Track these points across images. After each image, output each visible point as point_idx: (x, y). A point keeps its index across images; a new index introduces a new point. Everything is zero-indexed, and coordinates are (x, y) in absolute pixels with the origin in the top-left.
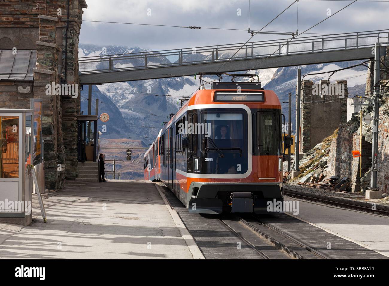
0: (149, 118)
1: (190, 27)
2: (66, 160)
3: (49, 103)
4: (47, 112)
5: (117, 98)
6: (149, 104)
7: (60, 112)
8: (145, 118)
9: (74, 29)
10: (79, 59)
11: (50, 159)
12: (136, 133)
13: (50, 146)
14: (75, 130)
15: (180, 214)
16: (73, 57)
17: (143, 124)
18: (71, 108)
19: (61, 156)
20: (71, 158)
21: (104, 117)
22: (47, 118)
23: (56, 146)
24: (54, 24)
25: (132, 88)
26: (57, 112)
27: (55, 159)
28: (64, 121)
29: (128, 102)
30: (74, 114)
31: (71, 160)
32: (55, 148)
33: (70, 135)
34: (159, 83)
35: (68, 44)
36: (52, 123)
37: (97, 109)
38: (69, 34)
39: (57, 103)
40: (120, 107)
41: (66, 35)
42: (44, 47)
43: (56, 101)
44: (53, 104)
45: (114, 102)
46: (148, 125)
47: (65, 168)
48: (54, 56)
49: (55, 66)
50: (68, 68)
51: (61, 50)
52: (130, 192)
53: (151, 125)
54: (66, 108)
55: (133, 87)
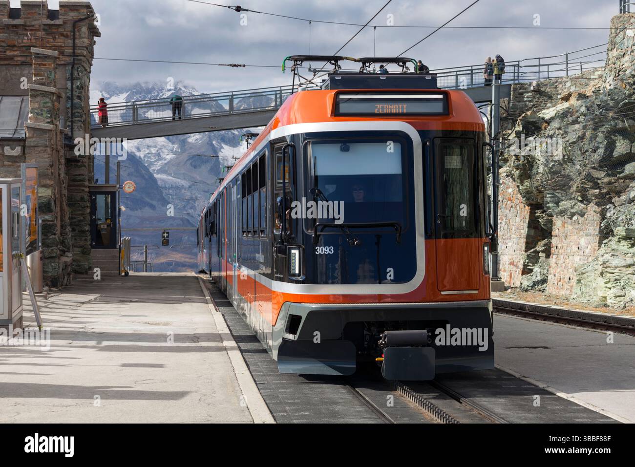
0: (196, 187)
1: (231, 65)
2: (74, 246)
3: (47, 169)
4: (44, 181)
5: (151, 159)
6: (195, 167)
7: (64, 181)
8: (190, 187)
9: (83, 66)
10: (91, 108)
11: (50, 245)
12: (178, 207)
13: (50, 228)
14: (86, 206)
15: (226, 317)
16: (81, 105)
17: (188, 194)
18: (79, 175)
19: (66, 241)
20: (82, 243)
21: (129, 187)
22: (45, 189)
23: (58, 228)
24: (53, 61)
25: (171, 145)
26: (60, 182)
27: (57, 246)
28: (71, 193)
29: (166, 164)
30: (85, 183)
31: (82, 247)
32: (57, 230)
33: (80, 212)
34: (209, 137)
35: (74, 86)
36: (53, 197)
37: (118, 176)
38: (76, 74)
39: (59, 169)
40: (156, 171)
41: (72, 74)
42: (40, 92)
43: (57, 166)
44: (53, 171)
45: (146, 165)
46: (194, 196)
47: (71, 258)
48: (53, 105)
49: (55, 119)
50: (76, 120)
51: (63, 95)
52: (161, 288)
53: (199, 196)
54: (74, 175)
55: (173, 143)
